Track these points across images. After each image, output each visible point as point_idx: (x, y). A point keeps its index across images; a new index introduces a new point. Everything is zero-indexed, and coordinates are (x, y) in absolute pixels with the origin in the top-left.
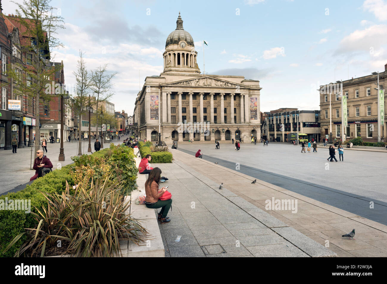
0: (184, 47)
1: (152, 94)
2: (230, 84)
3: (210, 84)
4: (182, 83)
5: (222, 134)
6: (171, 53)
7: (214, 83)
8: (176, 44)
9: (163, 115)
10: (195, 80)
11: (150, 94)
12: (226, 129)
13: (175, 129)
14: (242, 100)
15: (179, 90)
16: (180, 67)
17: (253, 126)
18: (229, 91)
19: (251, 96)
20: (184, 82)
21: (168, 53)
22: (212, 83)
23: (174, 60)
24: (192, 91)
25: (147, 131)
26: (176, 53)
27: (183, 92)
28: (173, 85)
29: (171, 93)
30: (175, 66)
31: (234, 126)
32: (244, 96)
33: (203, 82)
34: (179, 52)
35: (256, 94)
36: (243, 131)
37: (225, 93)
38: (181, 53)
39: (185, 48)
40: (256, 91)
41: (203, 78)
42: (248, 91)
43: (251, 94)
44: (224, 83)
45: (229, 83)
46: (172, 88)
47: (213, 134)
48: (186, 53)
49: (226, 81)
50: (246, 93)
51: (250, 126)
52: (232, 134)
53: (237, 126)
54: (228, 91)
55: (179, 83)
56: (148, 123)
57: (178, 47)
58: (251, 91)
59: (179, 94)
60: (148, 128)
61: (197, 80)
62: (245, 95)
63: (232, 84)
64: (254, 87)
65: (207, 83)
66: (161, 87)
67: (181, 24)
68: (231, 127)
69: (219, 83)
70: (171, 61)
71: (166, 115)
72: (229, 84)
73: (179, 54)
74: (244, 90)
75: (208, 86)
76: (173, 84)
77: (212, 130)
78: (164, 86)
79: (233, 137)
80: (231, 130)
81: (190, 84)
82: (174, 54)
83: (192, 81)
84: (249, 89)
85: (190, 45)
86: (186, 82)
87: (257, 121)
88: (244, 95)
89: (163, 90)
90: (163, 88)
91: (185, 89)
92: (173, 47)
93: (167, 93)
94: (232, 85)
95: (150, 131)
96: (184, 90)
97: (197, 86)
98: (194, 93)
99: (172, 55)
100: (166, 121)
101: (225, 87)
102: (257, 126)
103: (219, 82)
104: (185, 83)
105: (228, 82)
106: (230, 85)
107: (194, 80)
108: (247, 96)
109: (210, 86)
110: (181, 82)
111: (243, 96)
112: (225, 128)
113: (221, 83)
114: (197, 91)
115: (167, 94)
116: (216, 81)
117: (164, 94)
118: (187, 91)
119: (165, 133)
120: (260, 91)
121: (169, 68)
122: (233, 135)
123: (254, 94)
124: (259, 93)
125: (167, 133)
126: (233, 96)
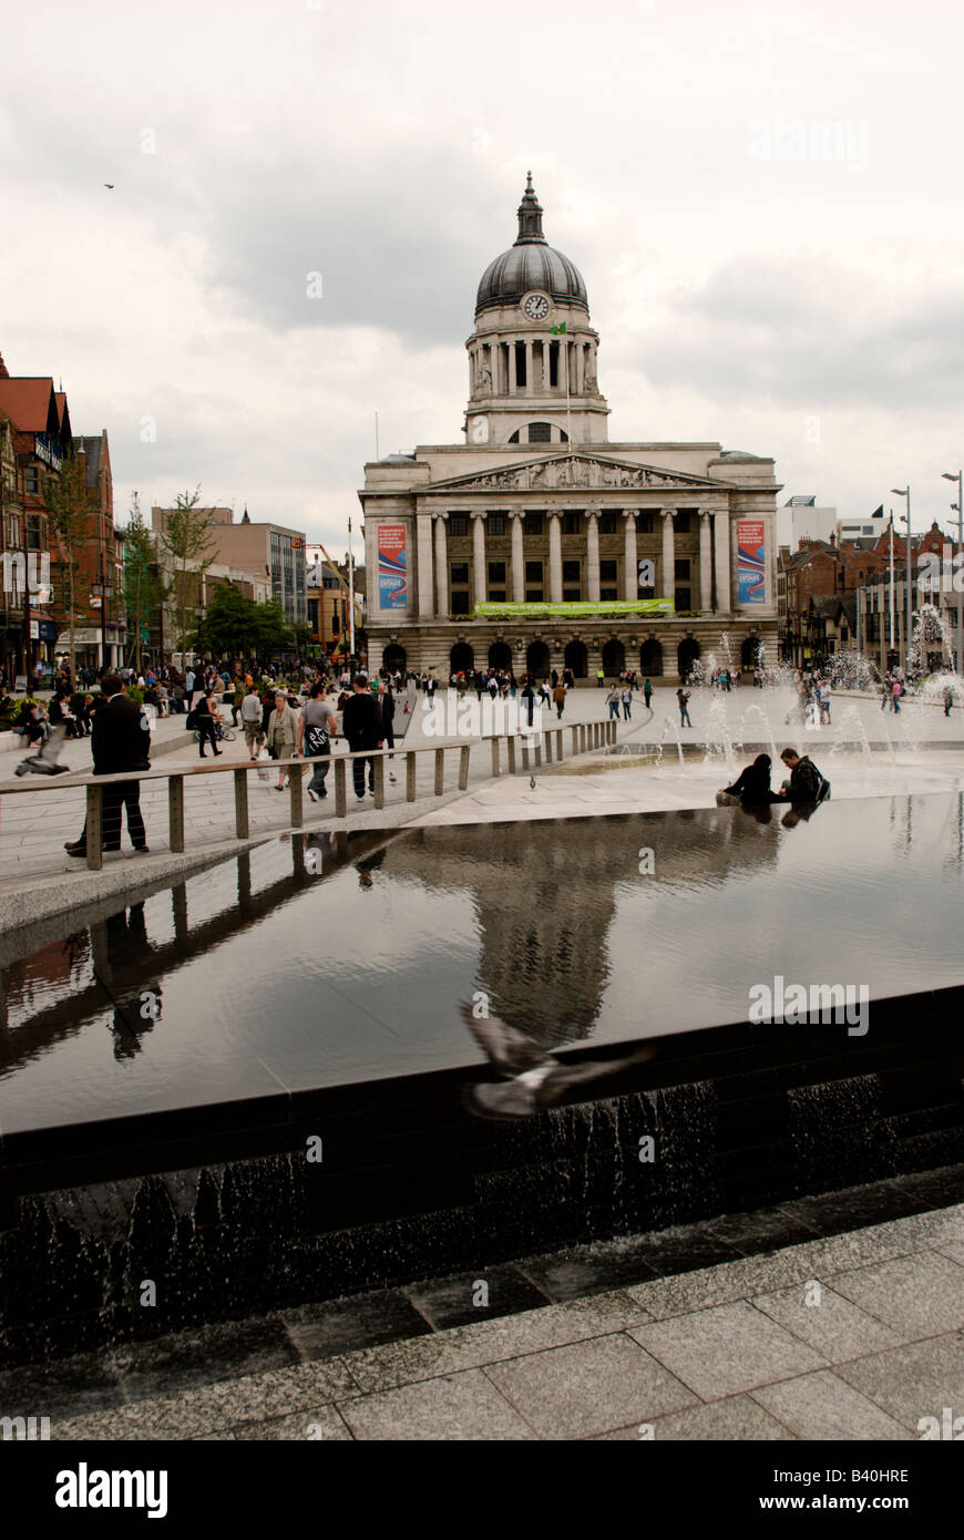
0: (543, 317)
1: (383, 521)
2: (659, 475)
3: (584, 479)
4: (484, 481)
5: (630, 654)
6: (493, 341)
7: (596, 477)
8: (511, 306)
9: (421, 593)
10: (530, 467)
11: (377, 522)
12: (643, 637)
13: (461, 639)
14: (705, 531)
15: (475, 505)
16: (526, 396)
17: (749, 625)
18: (655, 500)
19: (744, 516)
20: (490, 476)
21: (480, 342)
22: (591, 476)
23: (501, 368)
24: (519, 505)
25: (370, 645)
26: (511, 340)
27: (487, 511)
28: (451, 490)
29: (446, 516)
30: (506, 394)
31: (673, 627)
32: (712, 518)
33: (560, 473)
34: (520, 337)
35: (761, 506)
36: (709, 643)
37: (640, 510)
38: (529, 340)
39: (548, 321)
40: (760, 499)
41: (558, 461)
42: (727, 499)
43: (744, 507)
44: (636, 475)
45: (652, 472)
46: (449, 500)
47: (597, 655)
48: (547, 339)
49: (640, 465)
50: (718, 505)
51: (734, 627)
52: (668, 653)
53: (683, 627)
54: (650, 503)
55: (474, 479)
56: (372, 619)
57: (517, 318)
58: (743, 499)
59: (474, 520)
60: (373, 637)
61: (538, 468)
62: (718, 513)
63: (664, 477)
64: (755, 483)
65: (572, 475)
66: (412, 497)
67: (536, 221)
68: (661, 631)
69: (617, 475)
70: (490, 374)
71: (431, 592)
72: (652, 477)
73: (521, 347)
74: (713, 495)
75: (574, 488)
76: (455, 485)
77: (591, 640)
78: (423, 495)
79: (670, 663)
80: (662, 640)
81: (513, 483)
82: (505, 347)
83: (518, 473)
84: (733, 493)
85: (567, 307)
86: (499, 475)
87: (764, 609)
88: (711, 512)
89: (418, 509)
90: (418, 502)
91: (494, 502)
92: (501, 317)
93: (435, 516)
94: (665, 479)
95: (379, 644)
96: (490, 502)
97: (536, 488)
98: (526, 511)
99: (494, 350)
100: (431, 611)
101: (637, 487)
102: (766, 626)
103: (617, 471)
104: (494, 479)
105: (649, 471)
106: (656, 480)
107: (524, 468)
108: (722, 520)
109: (583, 488)
110: (480, 479)
111: (706, 518)
112: (639, 634)
113: (626, 474)
114: (536, 504)
115: (434, 522)
116: (607, 469)
117: (424, 523)
118: (504, 508)
119: (429, 653)
120: (777, 495)
121: (484, 403)
122: (668, 658)
123: (753, 506)
124: (775, 503)
125: (434, 653)
126: (669, 518)
